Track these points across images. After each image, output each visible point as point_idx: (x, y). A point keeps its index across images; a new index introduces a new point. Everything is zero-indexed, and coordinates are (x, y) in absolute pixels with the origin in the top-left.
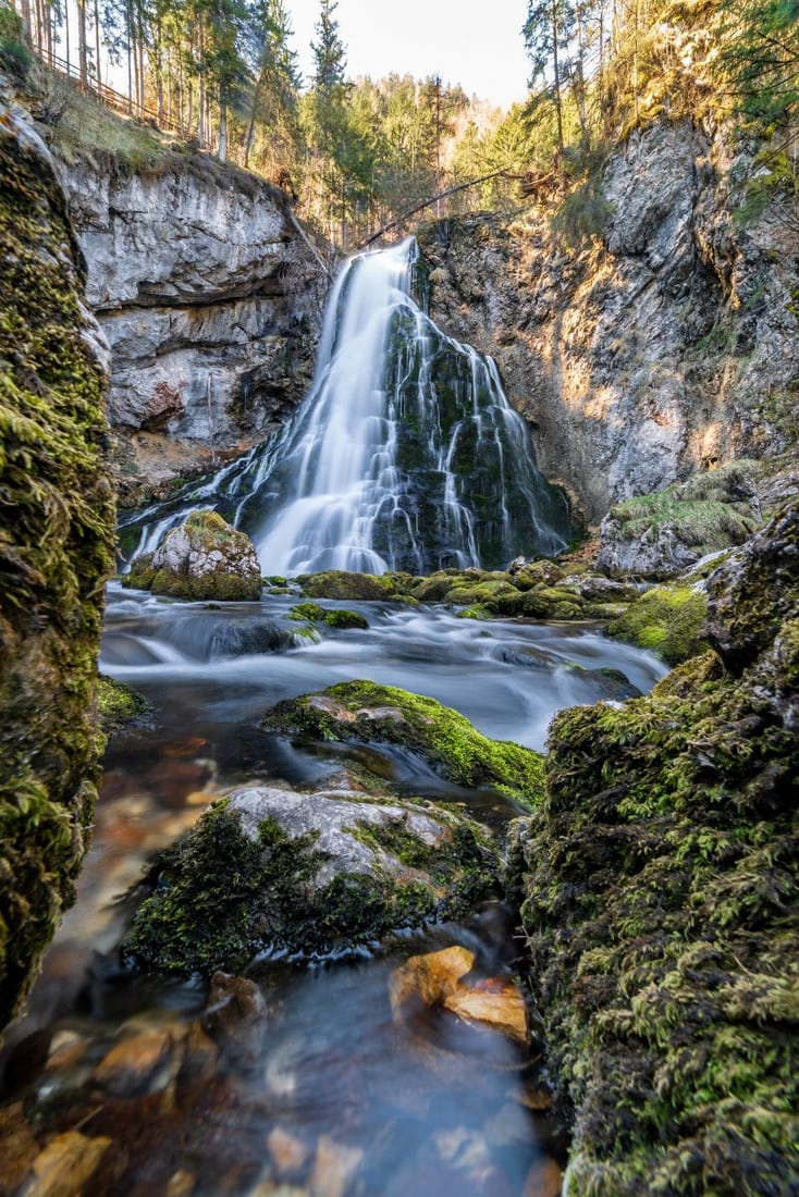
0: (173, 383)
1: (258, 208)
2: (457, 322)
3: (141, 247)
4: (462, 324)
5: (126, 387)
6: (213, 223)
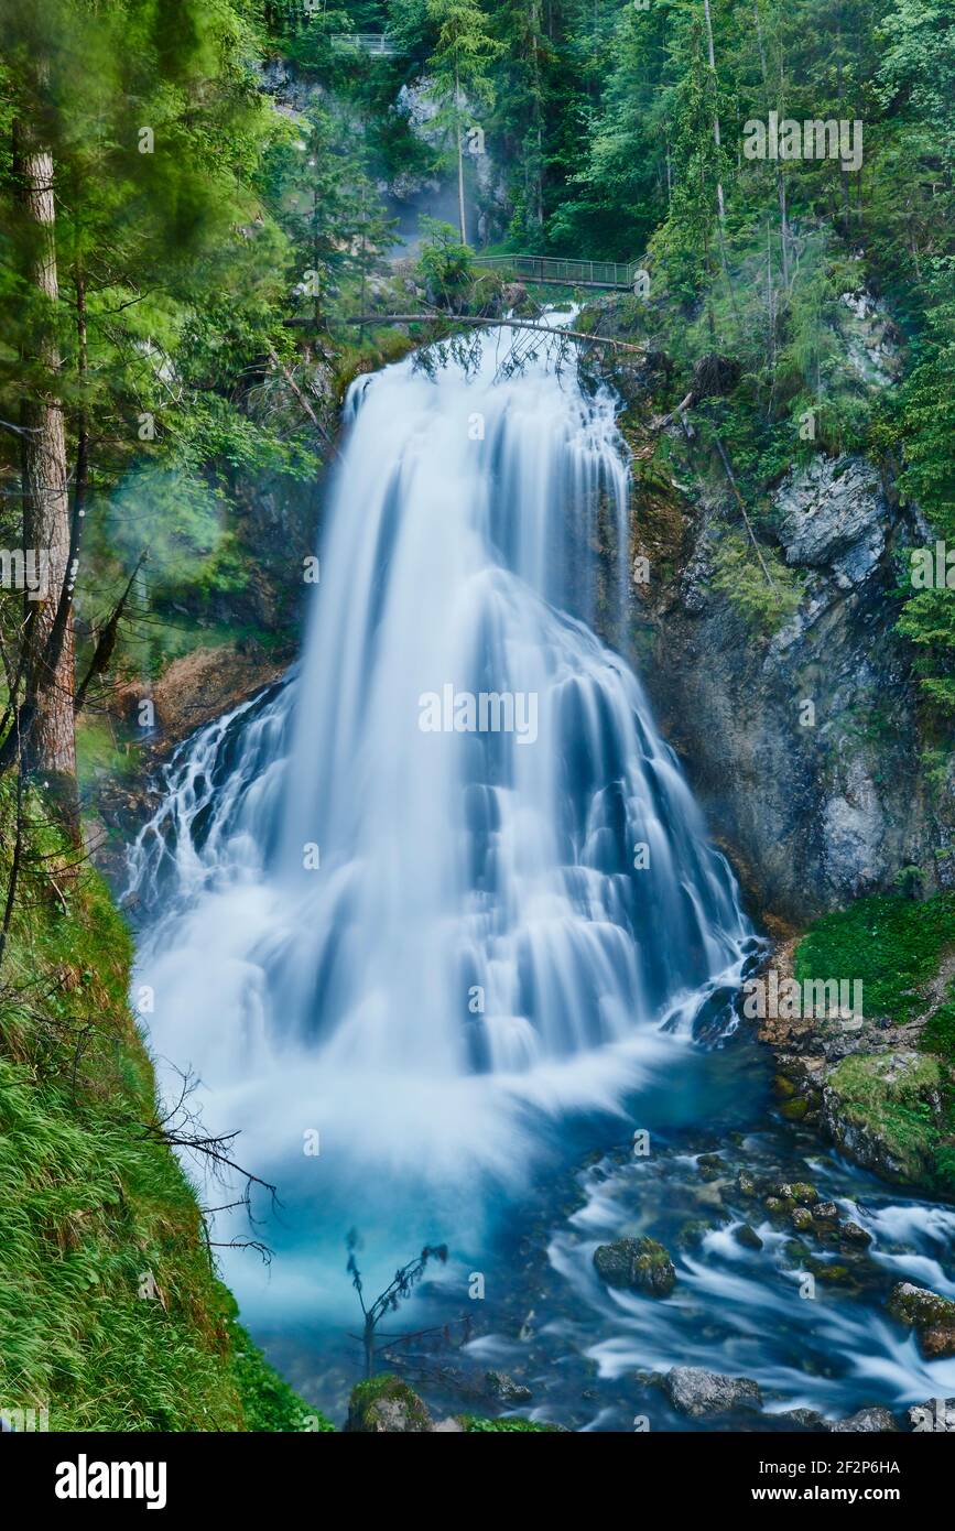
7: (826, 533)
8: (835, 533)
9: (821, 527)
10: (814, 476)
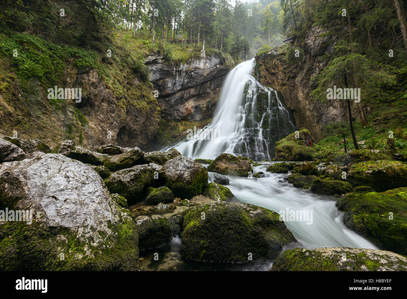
0: (190, 107)
1: (213, 58)
2: (268, 80)
3: (182, 77)
4: (270, 81)
5: (178, 110)
6: (200, 66)
7: (319, 43)
8: (321, 42)
9: (317, 42)
10: (313, 31)
